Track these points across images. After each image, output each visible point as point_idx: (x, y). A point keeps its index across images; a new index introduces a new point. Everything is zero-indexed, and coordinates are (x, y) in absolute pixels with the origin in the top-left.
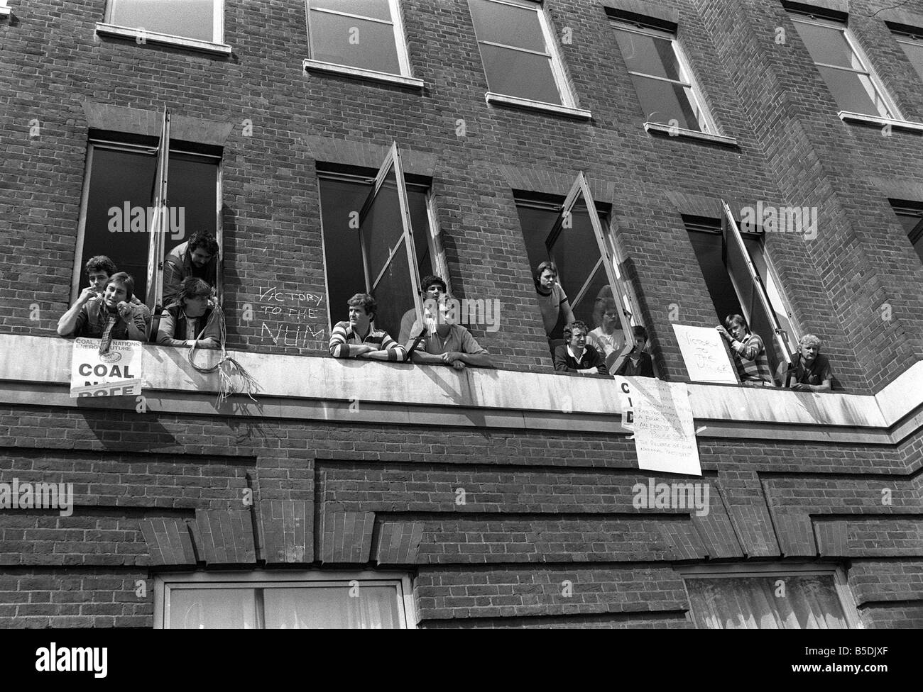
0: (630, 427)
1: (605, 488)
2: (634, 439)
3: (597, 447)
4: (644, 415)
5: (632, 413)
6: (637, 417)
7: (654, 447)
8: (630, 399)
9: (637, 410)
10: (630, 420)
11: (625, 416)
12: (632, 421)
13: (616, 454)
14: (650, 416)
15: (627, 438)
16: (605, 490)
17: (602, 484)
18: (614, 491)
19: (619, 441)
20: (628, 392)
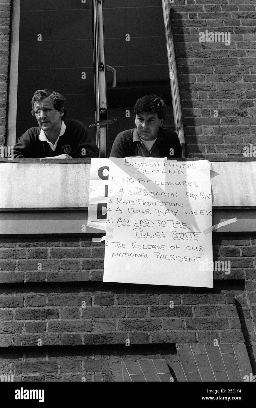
0: (101, 225)
1: (32, 312)
2: (104, 242)
3: (39, 255)
4: (123, 207)
5: (105, 205)
6: (114, 209)
7: (135, 251)
8: (107, 187)
9: (114, 201)
10: (101, 216)
11: (93, 209)
12: (105, 217)
13: (70, 263)
14: (136, 206)
15: (94, 240)
16: (34, 314)
17: (31, 306)
18: (49, 314)
19: (80, 246)
20: (106, 178)
